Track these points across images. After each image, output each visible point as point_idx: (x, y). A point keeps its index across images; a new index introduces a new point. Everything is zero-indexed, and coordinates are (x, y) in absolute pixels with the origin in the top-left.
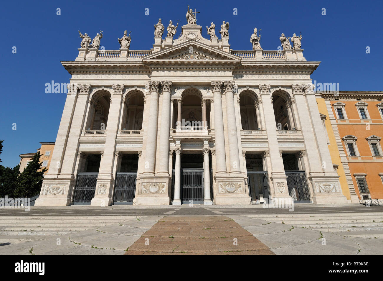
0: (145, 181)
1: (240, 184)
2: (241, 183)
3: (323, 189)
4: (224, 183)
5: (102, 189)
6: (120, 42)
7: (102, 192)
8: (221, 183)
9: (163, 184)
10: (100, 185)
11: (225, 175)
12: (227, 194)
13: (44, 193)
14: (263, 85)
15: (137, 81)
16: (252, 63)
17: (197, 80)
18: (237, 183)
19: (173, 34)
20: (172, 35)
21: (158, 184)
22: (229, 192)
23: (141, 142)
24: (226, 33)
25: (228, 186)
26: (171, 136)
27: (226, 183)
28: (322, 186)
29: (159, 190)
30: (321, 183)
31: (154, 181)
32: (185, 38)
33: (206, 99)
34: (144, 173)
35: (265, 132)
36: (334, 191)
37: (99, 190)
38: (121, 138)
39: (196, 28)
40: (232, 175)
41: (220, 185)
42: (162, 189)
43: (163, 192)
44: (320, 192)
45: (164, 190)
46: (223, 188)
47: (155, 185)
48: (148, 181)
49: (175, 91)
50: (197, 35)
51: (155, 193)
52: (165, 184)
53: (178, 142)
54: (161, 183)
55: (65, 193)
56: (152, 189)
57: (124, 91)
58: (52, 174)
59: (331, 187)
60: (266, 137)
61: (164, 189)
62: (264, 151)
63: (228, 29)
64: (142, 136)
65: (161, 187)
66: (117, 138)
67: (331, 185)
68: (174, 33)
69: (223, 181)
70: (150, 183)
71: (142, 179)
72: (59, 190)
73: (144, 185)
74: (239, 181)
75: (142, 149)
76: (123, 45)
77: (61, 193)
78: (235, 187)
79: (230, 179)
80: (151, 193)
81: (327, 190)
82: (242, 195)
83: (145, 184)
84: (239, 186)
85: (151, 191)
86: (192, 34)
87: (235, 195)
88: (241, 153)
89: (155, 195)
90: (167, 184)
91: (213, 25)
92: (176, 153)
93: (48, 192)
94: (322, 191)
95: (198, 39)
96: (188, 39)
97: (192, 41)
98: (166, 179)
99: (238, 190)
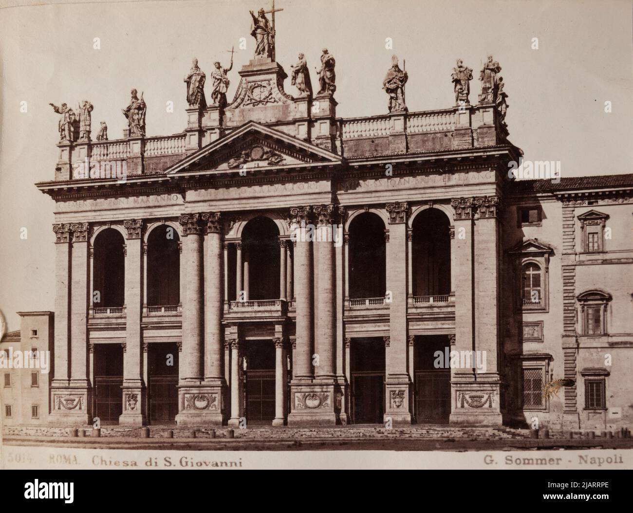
0: (188, 392)
1: (327, 396)
2: (329, 394)
3: (467, 402)
4: (303, 394)
5: (131, 402)
6: (127, 117)
7: (132, 406)
8: (299, 395)
9: (214, 395)
10: (127, 396)
12: (306, 411)
13: (57, 407)
14: (395, 201)
15: (163, 209)
16: (369, 160)
17: (266, 204)
18: (322, 393)
19: (221, 94)
20: (219, 96)
21: (206, 395)
22: (310, 407)
23: (180, 327)
25: (309, 399)
27: (306, 394)
28: (467, 397)
29: (208, 405)
30: (467, 392)
31: (201, 391)
33: (284, 239)
34: (187, 380)
35: (388, 300)
36: (487, 405)
37: (127, 403)
38: (149, 320)
39: (266, 72)
41: (297, 397)
42: (213, 404)
43: (214, 408)
44: (463, 406)
45: (215, 405)
46: (301, 402)
47: (202, 397)
48: (192, 392)
49: (230, 225)
50: (269, 89)
51: (203, 409)
52: (216, 395)
53: (235, 329)
54: (210, 395)
55: (83, 407)
56: (199, 403)
57: (144, 229)
58: (60, 380)
59: (483, 400)
60: (387, 312)
61: (216, 403)
62: (383, 337)
63: (331, 70)
64: (181, 316)
65: (210, 401)
66: (143, 320)
67: (485, 395)
68: (224, 91)
69: (302, 390)
70: (196, 395)
71: (184, 389)
72: (75, 403)
73: (187, 397)
74: (327, 390)
75: (182, 337)
77: (78, 407)
78: (319, 400)
79: (312, 387)
80: (198, 409)
81: (475, 403)
83: (189, 396)
84: (326, 398)
85: (197, 406)
86: (261, 86)
87: (318, 411)
90: (218, 395)
91: (301, 62)
92: (232, 347)
93: (61, 406)
94: (466, 405)
95: (272, 100)
96: (253, 101)
97: (252, 123)
98: (217, 388)
99: (324, 404)
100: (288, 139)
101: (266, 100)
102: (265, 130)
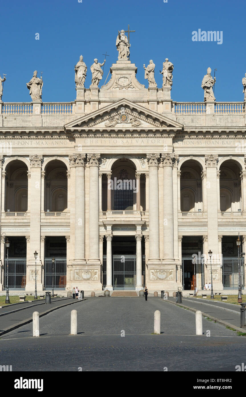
0: (77, 268)
1: (171, 272)
2: (172, 270)
4: (155, 270)
5: (33, 275)
6: (29, 88)
7: (34, 278)
8: (153, 271)
9: (95, 271)
11: (157, 262)
12: (158, 281)
14: (210, 154)
15: (57, 149)
16: (197, 128)
17: (130, 151)
18: (168, 270)
19: (99, 80)
20: (97, 81)
21: (90, 271)
22: (160, 279)
23: (68, 226)
24: (169, 78)
25: (159, 274)
26: (101, 220)
27: (158, 270)
29: (91, 277)
31: (87, 268)
32: (115, 84)
33: (140, 173)
34: (75, 261)
35: (206, 213)
37: (31, 276)
38: (45, 221)
39: (129, 69)
40: (164, 262)
41: (152, 272)
42: (95, 276)
43: (95, 279)
46: (154, 275)
47: (87, 272)
48: (80, 268)
50: (130, 79)
51: (88, 279)
52: (97, 271)
53: (109, 228)
54: (93, 270)
56: (85, 276)
57: (43, 161)
60: (206, 220)
61: (97, 276)
62: (203, 236)
63: (171, 72)
64: (69, 219)
65: (93, 274)
66: (42, 221)
68: (101, 78)
69: (155, 268)
70: (83, 270)
71: (74, 266)
73: (76, 272)
74: (171, 268)
75: (69, 233)
76: (33, 93)
78: (166, 274)
79: (162, 266)
80: (85, 280)
82: (173, 282)
83: (78, 271)
84: (171, 273)
85: (84, 278)
86: (125, 77)
87: (165, 282)
88: (176, 238)
89: (88, 281)
90: (99, 271)
91: (152, 65)
92: (107, 240)
95: (132, 87)
96: (120, 86)
97: (124, 100)
98: (97, 266)
99: (169, 277)
100: (148, 112)
101: (128, 86)
102: (133, 105)
